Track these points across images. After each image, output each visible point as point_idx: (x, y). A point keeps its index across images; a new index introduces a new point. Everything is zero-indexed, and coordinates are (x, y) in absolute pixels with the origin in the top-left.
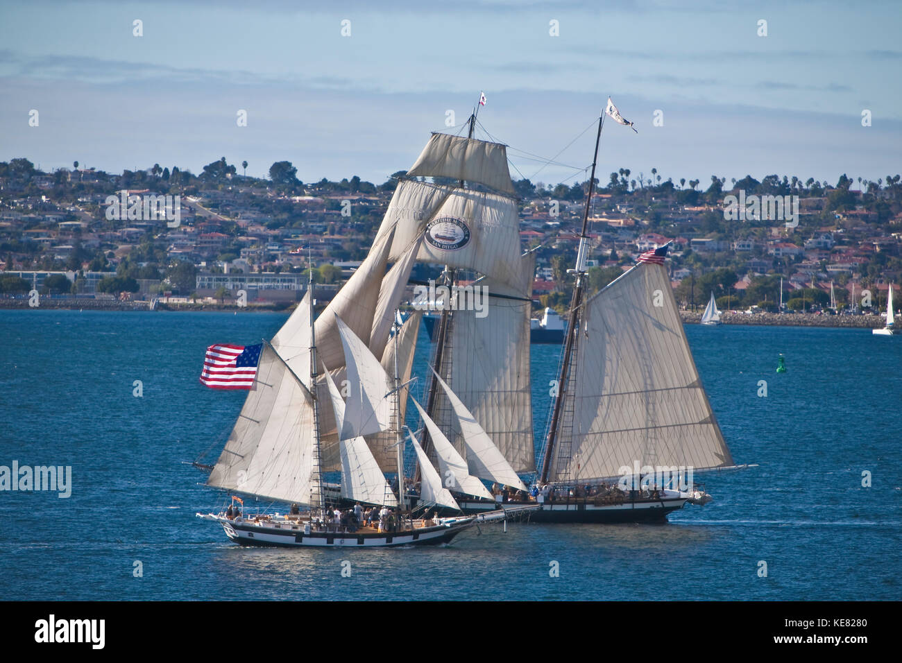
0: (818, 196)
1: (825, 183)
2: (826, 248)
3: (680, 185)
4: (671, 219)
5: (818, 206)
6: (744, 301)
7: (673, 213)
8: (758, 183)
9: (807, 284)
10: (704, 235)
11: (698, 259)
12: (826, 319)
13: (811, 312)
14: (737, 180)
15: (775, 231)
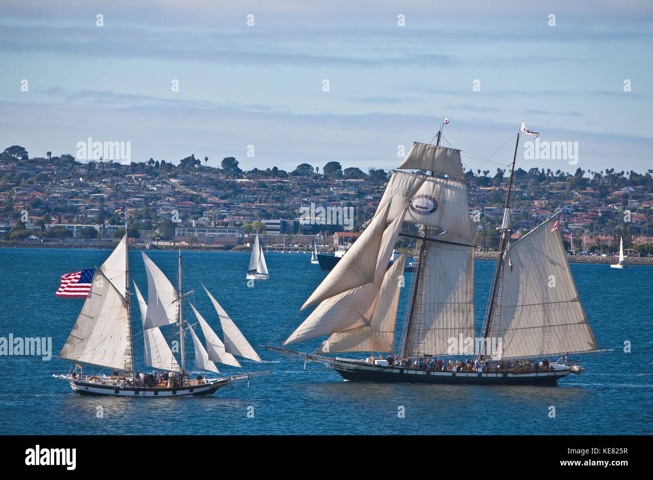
0: (563, 181)
1: (568, 173)
2: (568, 213)
3: (477, 174)
5: (563, 187)
7: (473, 191)
8: (526, 172)
10: (492, 205)
11: (488, 219)
15: (536, 203)
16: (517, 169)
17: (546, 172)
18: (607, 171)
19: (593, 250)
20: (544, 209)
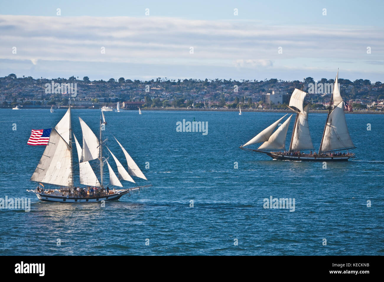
0: (201, 83)
1: (202, 80)
2: (203, 94)
3: (171, 81)
6: (186, 105)
7: (170, 87)
8: (188, 80)
9: (199, 102)
11: (176, 97)
15: (192, 91)
16: (185, 79)
17: (195, 80)
18: (216, 79)
19: (212, 106)
20: (195, 93)
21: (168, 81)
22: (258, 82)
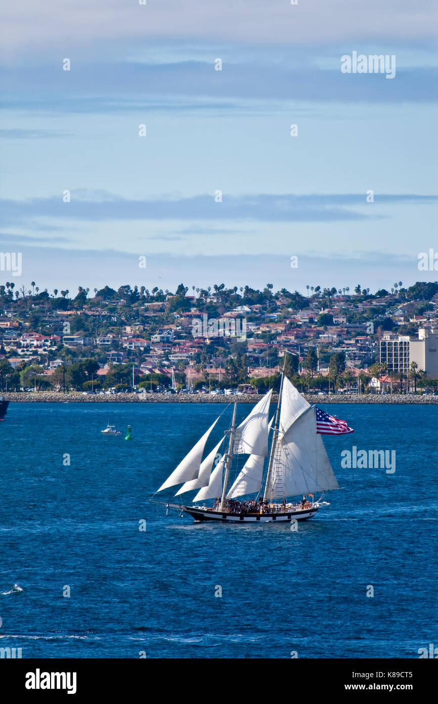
0: (161, 302)
1: (167, 291)
2: (168, 341)
3: (54, 294)
4: (47, 321)
5: (161, 308)
6: (105, 384)
7: (49, 317)
8: (114, 291)
9: (153, 370)
10: (73, 333)
11: (68, 351)
12: (168, 397)
13: (157, 392)
14: (99, 290)
15: (128, 329)
16: (103, 288)
17: (139, 291)
18: (216, 287)
19: (199, 386)
20: (138, 336)
21: (41, 294)
22: (369, 293)
